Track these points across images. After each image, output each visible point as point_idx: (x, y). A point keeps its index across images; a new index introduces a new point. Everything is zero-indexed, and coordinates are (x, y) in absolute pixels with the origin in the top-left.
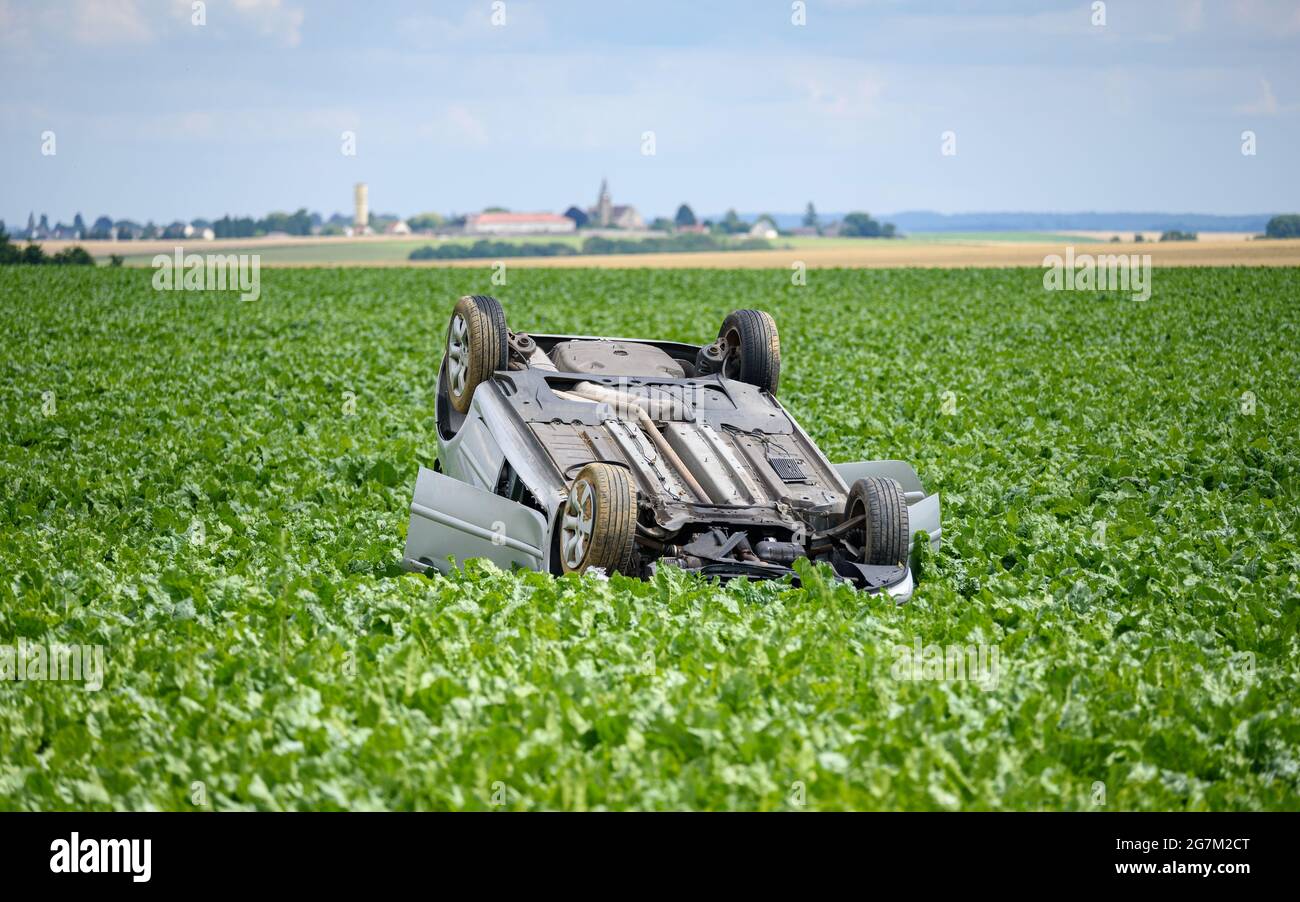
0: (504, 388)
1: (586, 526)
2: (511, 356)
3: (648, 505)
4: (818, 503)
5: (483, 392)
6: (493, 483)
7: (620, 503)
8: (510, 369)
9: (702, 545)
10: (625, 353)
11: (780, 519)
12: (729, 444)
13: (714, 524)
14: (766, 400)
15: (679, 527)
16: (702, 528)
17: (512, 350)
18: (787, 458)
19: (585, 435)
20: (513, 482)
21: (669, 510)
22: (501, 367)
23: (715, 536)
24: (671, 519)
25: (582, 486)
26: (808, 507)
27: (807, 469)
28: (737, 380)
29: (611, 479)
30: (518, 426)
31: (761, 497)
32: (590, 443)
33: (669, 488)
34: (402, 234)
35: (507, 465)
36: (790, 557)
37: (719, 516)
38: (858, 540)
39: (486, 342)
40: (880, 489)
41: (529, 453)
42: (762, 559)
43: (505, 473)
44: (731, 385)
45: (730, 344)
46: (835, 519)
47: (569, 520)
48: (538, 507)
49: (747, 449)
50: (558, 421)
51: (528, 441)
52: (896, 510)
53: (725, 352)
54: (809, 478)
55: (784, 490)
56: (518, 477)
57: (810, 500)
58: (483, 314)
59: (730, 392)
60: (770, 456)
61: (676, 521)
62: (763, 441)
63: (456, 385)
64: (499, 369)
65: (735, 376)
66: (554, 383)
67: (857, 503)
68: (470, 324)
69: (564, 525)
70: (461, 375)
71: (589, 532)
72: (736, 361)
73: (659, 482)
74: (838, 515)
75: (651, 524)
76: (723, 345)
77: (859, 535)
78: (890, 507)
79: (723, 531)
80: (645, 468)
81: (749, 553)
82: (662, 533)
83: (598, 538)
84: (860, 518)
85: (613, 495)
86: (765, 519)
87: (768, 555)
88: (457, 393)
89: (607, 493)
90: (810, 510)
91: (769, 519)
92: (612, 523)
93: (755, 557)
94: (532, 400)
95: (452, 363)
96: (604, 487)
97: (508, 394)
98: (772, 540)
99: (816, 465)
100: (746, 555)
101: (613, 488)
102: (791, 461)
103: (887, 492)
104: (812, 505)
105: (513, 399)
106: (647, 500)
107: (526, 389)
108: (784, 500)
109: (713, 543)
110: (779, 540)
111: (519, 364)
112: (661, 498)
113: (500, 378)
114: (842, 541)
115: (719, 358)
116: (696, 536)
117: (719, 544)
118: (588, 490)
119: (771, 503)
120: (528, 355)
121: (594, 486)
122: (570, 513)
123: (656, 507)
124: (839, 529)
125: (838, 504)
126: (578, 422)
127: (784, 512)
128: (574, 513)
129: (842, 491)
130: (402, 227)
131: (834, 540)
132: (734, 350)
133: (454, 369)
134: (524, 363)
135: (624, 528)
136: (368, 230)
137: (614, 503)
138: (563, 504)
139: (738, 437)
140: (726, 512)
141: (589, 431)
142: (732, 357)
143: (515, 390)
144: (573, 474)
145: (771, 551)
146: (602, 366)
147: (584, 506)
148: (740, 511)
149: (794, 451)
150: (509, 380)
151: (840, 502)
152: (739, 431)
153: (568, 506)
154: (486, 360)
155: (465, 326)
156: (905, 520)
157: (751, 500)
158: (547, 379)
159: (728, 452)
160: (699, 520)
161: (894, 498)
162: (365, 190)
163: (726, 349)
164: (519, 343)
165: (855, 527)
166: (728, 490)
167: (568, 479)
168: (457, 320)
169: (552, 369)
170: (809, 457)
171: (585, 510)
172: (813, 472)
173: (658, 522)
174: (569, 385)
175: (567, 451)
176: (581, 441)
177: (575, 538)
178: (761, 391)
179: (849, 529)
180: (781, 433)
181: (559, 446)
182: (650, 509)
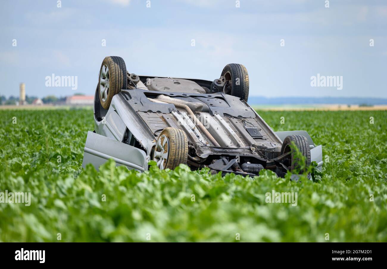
0: (126, 98)
1: (165, 156)
2: (128, 83)
3: (193, 147)
4: (269, 147)
5: (116, 99)
6: (121, 138)
7: (180, 145)
8: (128, 89)
9: (217, 164)
10: (179, 83)
11: (252, 154)
12: (227, 122)
13: (223, 156)
14: (243, 104)
15: (207, 157)
16: (217, 157)
17: (129, 81)
18: (254, 128)
19: (163, 117)
20: (130, 138)
21: (202, 149)
22: (124, 88)
23: (223, 161)
24: (203, 153)
25: (163, 138)
26: (264, 149)
27: (263, 133)
28: (230, 95)
29: (177, 134)
30: (132, 113)
31: (243, 145)
32: (165, 121)
33: (201, 140)
34: (39, 104)
35: (127, 131)
36: (257, 170)
37: (225, 152)
38: (288, 163)
39: (117, 77)
40: (297, 140)
41: (138, 125)
42: (244, 171)
43: (126, 135)
44: (227, 97)
45: (226, 79)
46: (277, 154)
47: (157, 153)
48: (142, 148)
49: (236, 124)
50: (150, 111)
51: (137, 119)
52: (305, 149)
53: (224, 83)
54: (264, 137)
55: (253, 142)
56: (133, 136)
57: (265, 146)
58: (116, 64)
59: (227, 100)
60: (246, 127)
61: (205, 154)
62: (243, 121)
63: (104, 97)
64: (123, 89)
65: (229, 93)
66: (148, 95)
67: (286, 147)
68: (110, 68)
69: (155, 156)
70: (106, 92)
71: (166, 158)
72: (229, 87)
73: (197, 138)
74: (278, 153)
75: (194, 155)
76: (223, 79)
77: (288, 161)
78: (302, 148)
79: (227, 159)
80: (190, 131)
81: (239, 168)
82: (199, 159)
83: (171, 161)
84: (288, 153)
85: (177, 141)
86: (245, 154)
87: (247, 169)
88: (104, 100)
89: (175, 141)
90: (265, 150)
91: (247, 154)
92: (177, 154)
93: (241, 170)
94: (139, 102)
95: (101, 87)
96: (173, 138)
97: (128, 100)
98: (248, 163)
99: (267, 131)
100: (237, 169)
101: (177, 138)
102: (256, 129)
103: (301, 141)
104: (266, 148)
105: (130, 102)
106: (192, 145)
107: (136, 98)
108: (253, 146)
109: (222, 163)
110: (252, 163)
111: (132, 87)
112: (198, 144)
113: (124, 93)
114: (280, 163)
115: (222, 85)
116: (214, 161)
117: (225, 164)
118: (166, 139)
119: (248, 147)
120: (136, 83)
121: (169, 138)
122: (157, 150)
123: (196, 148)
124: (279, 158)
125: (278, 148)
126: (159, 112)
127: (254, 151)
128: (159, 150)
129: (279, 142)
130: (39, 101)
131: (277, 163)
132: (228, 82)
133: (102, 89)
134: (134, 86)
135: (182, 156)
136: (25, 103)
137: (178, 145)
138: (154, 147)
139: (232, 119)
140: (227, 150)
141: (164, 115)
142: (227, 84)
143: (131, 98)
144: (158, 134)
145: (248, 168)
146: (169, 89)
147: (164, 147)
148: (234, 150)
149: (256, 125)
150: (128, 94)
151: (279, 147)
152: (231, 116)
153: (156, 147)
154: (117, 85)
155: (107, 69)
156: (309, 154)
157: (238, 145)
158: (144, 93)
159: (227, 125)
160: (215, 154)
161: (304, 144)
162: (24, 86)
163: (225, 81)
164: (132, 78)
165: (286, 157)
166: (228, 142)
167: (156, 136)
168: (104, 67)
169: (146, 89)
170: (263, 128)
171: (164, 148)
172: (266, 134)
173: (197, 154)
174: (155, 96)
175: (155, 124)
176: (161, 120)
177: (160, 162)
178: (241, 100)
179: (283, 158)
180: (250, 118)
181: (151, 122)
182: (194, 149)
